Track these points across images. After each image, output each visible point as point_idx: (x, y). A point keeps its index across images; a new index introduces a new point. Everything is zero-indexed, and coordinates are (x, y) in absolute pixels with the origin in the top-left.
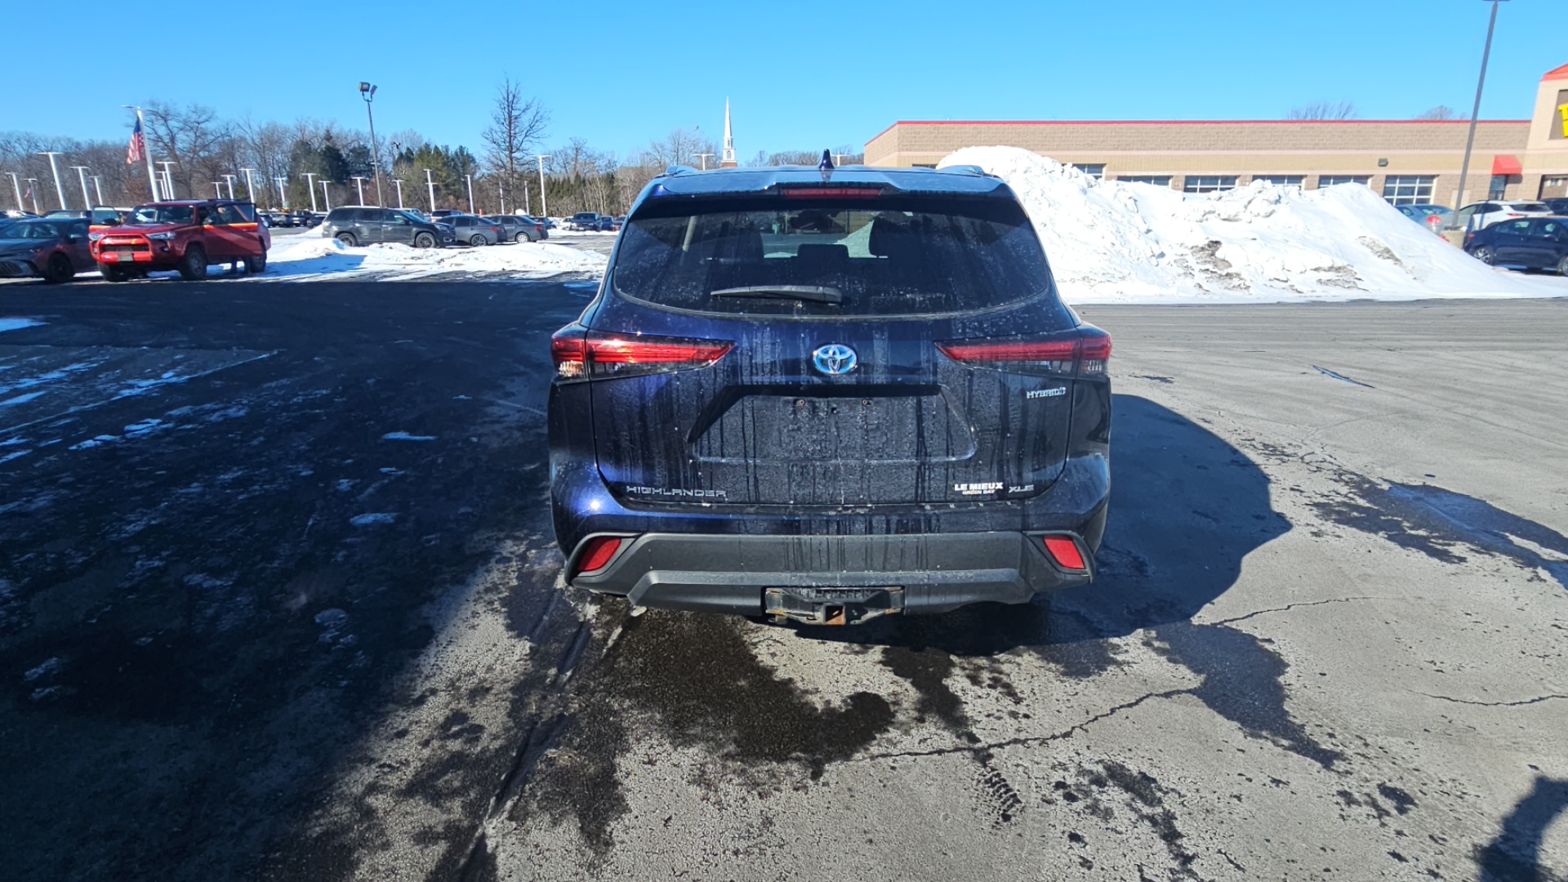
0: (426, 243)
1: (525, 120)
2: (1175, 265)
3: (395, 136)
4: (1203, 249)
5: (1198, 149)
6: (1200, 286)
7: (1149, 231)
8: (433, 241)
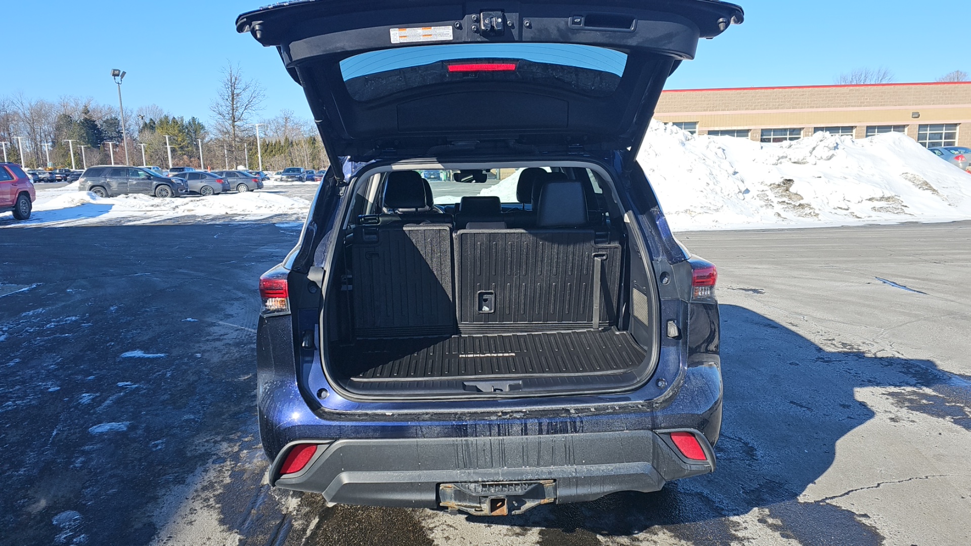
0: (164, 193)
1: (245, 97)
2: (758, 199)
3: (141, 109)
4: (779, 185)
5: (770, 109)
6: (779, 215)
7: (735, 173)
8: (170, 192)
